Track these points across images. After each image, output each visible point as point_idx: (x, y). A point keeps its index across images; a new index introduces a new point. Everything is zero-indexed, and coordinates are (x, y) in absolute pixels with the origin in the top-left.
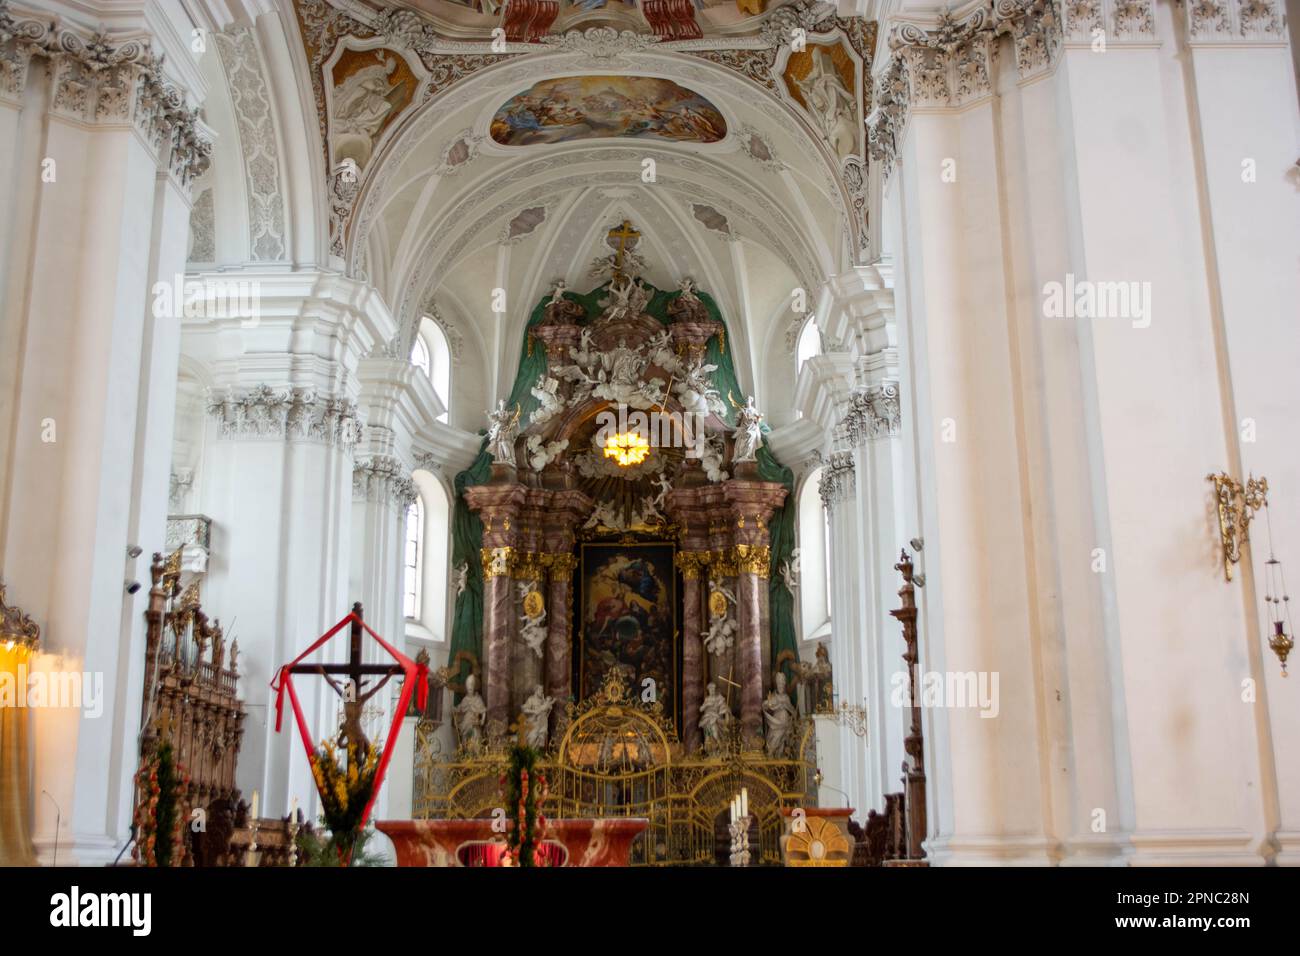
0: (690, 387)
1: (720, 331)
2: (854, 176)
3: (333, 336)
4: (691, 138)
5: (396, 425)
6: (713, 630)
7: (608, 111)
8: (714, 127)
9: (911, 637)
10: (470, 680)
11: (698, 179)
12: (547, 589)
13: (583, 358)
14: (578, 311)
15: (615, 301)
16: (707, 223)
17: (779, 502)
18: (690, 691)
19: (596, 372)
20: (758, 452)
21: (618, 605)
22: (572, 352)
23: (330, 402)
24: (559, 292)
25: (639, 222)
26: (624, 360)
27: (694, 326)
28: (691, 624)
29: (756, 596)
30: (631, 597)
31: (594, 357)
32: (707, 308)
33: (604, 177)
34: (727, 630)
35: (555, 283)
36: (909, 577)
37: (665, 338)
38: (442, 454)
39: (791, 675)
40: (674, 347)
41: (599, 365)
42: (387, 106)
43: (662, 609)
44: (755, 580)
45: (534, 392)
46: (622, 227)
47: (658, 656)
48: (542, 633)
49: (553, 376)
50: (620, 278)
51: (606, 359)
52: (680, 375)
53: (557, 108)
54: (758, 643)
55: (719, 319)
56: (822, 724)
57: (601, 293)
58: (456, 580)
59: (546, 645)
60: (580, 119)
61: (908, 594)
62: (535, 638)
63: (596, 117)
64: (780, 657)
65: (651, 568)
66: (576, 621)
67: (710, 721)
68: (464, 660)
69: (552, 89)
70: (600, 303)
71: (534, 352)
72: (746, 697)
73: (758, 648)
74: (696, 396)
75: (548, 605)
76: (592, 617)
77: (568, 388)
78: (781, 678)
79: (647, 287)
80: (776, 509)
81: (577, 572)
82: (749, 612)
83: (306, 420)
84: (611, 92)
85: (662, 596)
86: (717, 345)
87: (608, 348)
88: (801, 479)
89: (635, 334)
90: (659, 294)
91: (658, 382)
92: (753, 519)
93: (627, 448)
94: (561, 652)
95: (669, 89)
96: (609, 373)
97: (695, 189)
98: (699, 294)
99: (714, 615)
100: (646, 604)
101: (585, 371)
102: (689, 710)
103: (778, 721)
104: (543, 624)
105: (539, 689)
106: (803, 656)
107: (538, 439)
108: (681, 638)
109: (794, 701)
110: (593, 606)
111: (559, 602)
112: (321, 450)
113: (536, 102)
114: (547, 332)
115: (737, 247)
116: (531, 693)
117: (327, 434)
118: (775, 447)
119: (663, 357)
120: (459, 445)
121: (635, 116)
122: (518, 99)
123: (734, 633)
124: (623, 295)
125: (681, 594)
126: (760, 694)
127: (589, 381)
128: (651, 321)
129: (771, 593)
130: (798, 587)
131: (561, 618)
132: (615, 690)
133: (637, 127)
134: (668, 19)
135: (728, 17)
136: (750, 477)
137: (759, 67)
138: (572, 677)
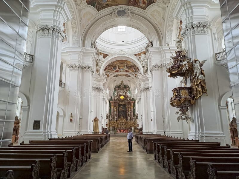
4: (128, 77)
5: (106, 98)
8: (130, 77)
9: (142, 119)
10: (111, 116)
11: (128, 79)
12: (116, 109)
13: (119, 91)
16: (129, 81)
24: (117, 86)
26: (122, 91)
28: (127, 111)
30: (122, 109)
32: (128, 87)
33: (121, 78)
38: (108, 99)
44: (132, 108)
45: (115, 93)
46: (122, 81)
47: (124, 114)
50: (122, 84)
53: (118, 75)
54: (132, 113)
56: (137, 121)
57: (120, 85)
58: (109, 108)
60: (120, 76)
61: (142, 117)
62: (115, 112)
64: (134, 114)
65: (124, 107)
67: (129, 119)
68: (110, 114)
71: (115, 90)
74: (128, 94)
76: (119, 111)
77: (118, 93)
80: (134, 103)
81: (118, 107)
82: (132, 111)
84: (122, 74)
86: (129, 90)
88: (136, 101)
90: (125, 86)
92: (132, 104)
93: (122, 98)
94: (117, 114)
95: (126, 74)
100: (124, 110)
102: (127, 118)
103: (134, 119)
105: (116, 117)
107: (115, 97)
108: (126, 113)
111: (117, 110)
112: (103, 102)
115: (131, 83)
118: (134, 98)
119: (125, 91)
122: (115, 75)
123: (130, 112)
124: (122, 86)
125: (126, 109)
128: (124, 88)
131: (117, 111)
132: (122, 117)
133: (124, 76)
134: (127, 71)
135: (131, 72)
136: (132, 100)
137: (133, 75)
138: (118, 116)
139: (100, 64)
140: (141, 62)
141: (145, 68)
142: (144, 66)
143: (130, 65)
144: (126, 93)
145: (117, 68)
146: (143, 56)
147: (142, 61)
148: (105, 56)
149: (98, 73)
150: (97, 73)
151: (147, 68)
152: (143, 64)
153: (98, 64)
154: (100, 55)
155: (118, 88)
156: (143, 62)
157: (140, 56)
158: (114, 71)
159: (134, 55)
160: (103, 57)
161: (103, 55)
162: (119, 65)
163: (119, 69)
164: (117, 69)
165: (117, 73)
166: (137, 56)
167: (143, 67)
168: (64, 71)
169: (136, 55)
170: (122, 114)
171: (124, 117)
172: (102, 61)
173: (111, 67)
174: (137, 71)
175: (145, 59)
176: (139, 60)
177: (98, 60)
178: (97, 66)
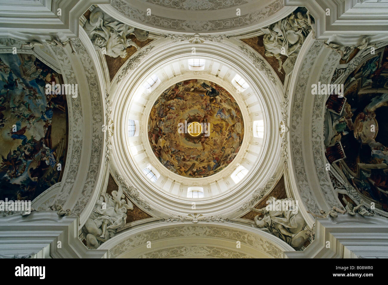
140: (296, 48)
146: (273, 49)
147: (290, 46)
152: (296, 37)
156: (292, 43)
157: (279, 58)
159: (283, 81)
166: (282, 70)
169: (282, 77)
175: (277, 38)
176: (292, 62)
177: (277, 224)
178: (291, 237)
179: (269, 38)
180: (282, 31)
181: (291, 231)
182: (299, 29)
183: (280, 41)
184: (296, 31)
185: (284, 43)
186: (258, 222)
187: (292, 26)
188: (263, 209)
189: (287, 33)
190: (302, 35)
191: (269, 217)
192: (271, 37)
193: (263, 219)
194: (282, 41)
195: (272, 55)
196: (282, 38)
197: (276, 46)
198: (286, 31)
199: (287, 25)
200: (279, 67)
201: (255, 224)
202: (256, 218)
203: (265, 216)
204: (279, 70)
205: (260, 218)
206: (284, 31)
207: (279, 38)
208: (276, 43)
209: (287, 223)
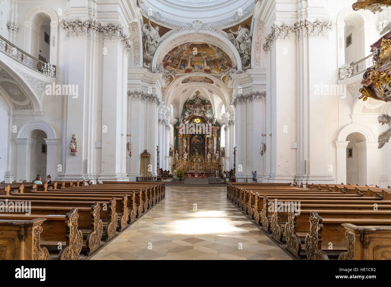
0: (207, 113)
1: (211, 106)
2: (231, 93)
3: (163, 112)
4: (209, 83)
5: (168, 120)
6: (209, 145)
7: (197, 80)
8: (212, 82)
9: (235, 155)
10: (177, 151)
11: (210, 87)
12: (187, 140)
13: (192, 109)
14: (191, 103)
15: (196, 101)
16: (210, 92)
17: (218, 129)
18: (206, 153)
19: (194, 111)
20: (216, 122)
21: (196, 141)
22: (190, 108)
23: (163, 120)
24: (189, 100)
25: (200, 91)
26: (198, 109)
27: (207, 105)
28: (206, 144)
29: (215, 141)
30: (198, 140)
31: (193, 109)
32: (209, 103)
33: (196, 86)
34: (211, 145)
35: (188, 99)
36: (235, 149)
37: (203, 107)
38: (172, 122)
39: (219, 151)
40: (204, 108)
41: (194, 110)
42: (170, 82)
43: (202, 142)
44: (215, 139)
45: (185, 114)
46: (198, 92)
47: (201, 148)
48: (186, 145)
49: (188, 111)
50: (197, 98)
51: (195, 109)
52: (206, 112)
53: (191, 79)
54: (215, 147)
55: (211, 105)
56: (223, 159)
57: (194, 100)
58: (174, 138)
59: (187, 147)
60: (193, 80)
61: (235, 151)
62: (185, 146)
63: (196, 80)
64: (218, 149)
65: (200, 137)
66: (190, 143)
67: (208, 157)
68: (175, 148)
69: (190, 78)
70: (194, 101)
71: (185, 108)
72: (213, 154)
73: (215, 148)
74: (207, 115)
75: (187, 142)
76: (192, 143)
77: (190, 113)
78: (218, 152)
79: (201, 99)
80: (218, 130)
81: (191, 137)
82: (214, 143)
83: (160, 122)
84: (198, 78)
85: (202, 140)
86: (210, 107)
87: (195, 108)
88: (221, 126)
89: (199, 106)
90: (203, 100)
91: (202, 113)
92: (215, 131)
93: (197, 121)
94: (188, 148)
95: (206, 78)
96: (195, 111)
97: (208, 88)
98: (208, 101)
99: (209, 144)
100: (200, 142)
101: (192, 111)
102: (206, 155)
103: (217, 157)
104: (186, 144)
105: (186, 152)
106: (221, 149)
107: (186, 120)
108: (204, 146)
109: (219, 154)
110: (193, 142)
111: (189, 141)
112: (162, 126)
113: (188, 79)
114: (187, 105)
115: (214, 95)
116: (185, 153)
117: (163, 124)
118: (218, 122)
119: (203, 109)
120: (175, 121)
121: (201, 80)
122: (186, 79)
123: (212, 146)
124: (198, 101)
125: (205, 140)
126: (215, 154)
127: (193, 112)
128: (201, 104)
129: (217, 141)
130: (221, 140)
131: (189, 143)
132: (197, 154)
133: (201, 81)
134: (207, 71)
135: (215, 72)
136: (215, 126)
137: (219, 78)
138: (190, 151)
139: (152, 48)
140: (238, 46)
141: (246, 57)
142: (243, 52)
143: (214, 59)
144: (204, 112)
145: (189, 64)
146: (242, 32)
147: (240, 43)
148: (163, 31)
149: (148, 67)
150: (146, 66)
151: (250, 56)
152: (242, 49)
153: (147, 47)
154: (152, 28)
155: (189, 104)
156: (241, 45)
157: (236, 33)
158: (184, 70)
159: (224, 30)
160: (159, 32)
161: (157, 28)
162: (191, 59)
163: (193, 66)
164: (189, 67)
165: (188, 75)
166: (230, 32)
167: (241, 55)
168: (54, 37)
169: (226, 30)
170: (197, 148)
171: (200, 153)
172: (157, 42)
173: (177, 62)
174: (226, 70)
175: (246, 38)
176: (232, 40)
177: (147, 39)
178: (145, 51)
179: (247, 33)
180: (247, 43)
181: (148, 49)
182: (245, 53)
183: (244, 39)
184: (244, 50)
185: (242, 40)
186: (144, 28)
187: (247, 50)
188: (151, 26)
189: (246, 45)
190: (242, 52)
191: (149, 32)
192: (247, 35)
193: (146, 29)
194: (244, 40)
195: (239, 30)
196: (245, 41)
197: (242, 35)
198: (247, 45)
199: (249, 47)
200: (232, 30)
201: (142, 27)
202: (146, 25)
203: (148, 29)
204: (230, 30)
205: (146, 27)
206: (247, 44)
207: (245, 40)
208: (244, 36)
209: (149, 44)
